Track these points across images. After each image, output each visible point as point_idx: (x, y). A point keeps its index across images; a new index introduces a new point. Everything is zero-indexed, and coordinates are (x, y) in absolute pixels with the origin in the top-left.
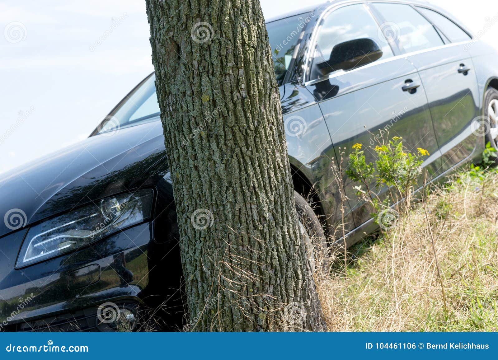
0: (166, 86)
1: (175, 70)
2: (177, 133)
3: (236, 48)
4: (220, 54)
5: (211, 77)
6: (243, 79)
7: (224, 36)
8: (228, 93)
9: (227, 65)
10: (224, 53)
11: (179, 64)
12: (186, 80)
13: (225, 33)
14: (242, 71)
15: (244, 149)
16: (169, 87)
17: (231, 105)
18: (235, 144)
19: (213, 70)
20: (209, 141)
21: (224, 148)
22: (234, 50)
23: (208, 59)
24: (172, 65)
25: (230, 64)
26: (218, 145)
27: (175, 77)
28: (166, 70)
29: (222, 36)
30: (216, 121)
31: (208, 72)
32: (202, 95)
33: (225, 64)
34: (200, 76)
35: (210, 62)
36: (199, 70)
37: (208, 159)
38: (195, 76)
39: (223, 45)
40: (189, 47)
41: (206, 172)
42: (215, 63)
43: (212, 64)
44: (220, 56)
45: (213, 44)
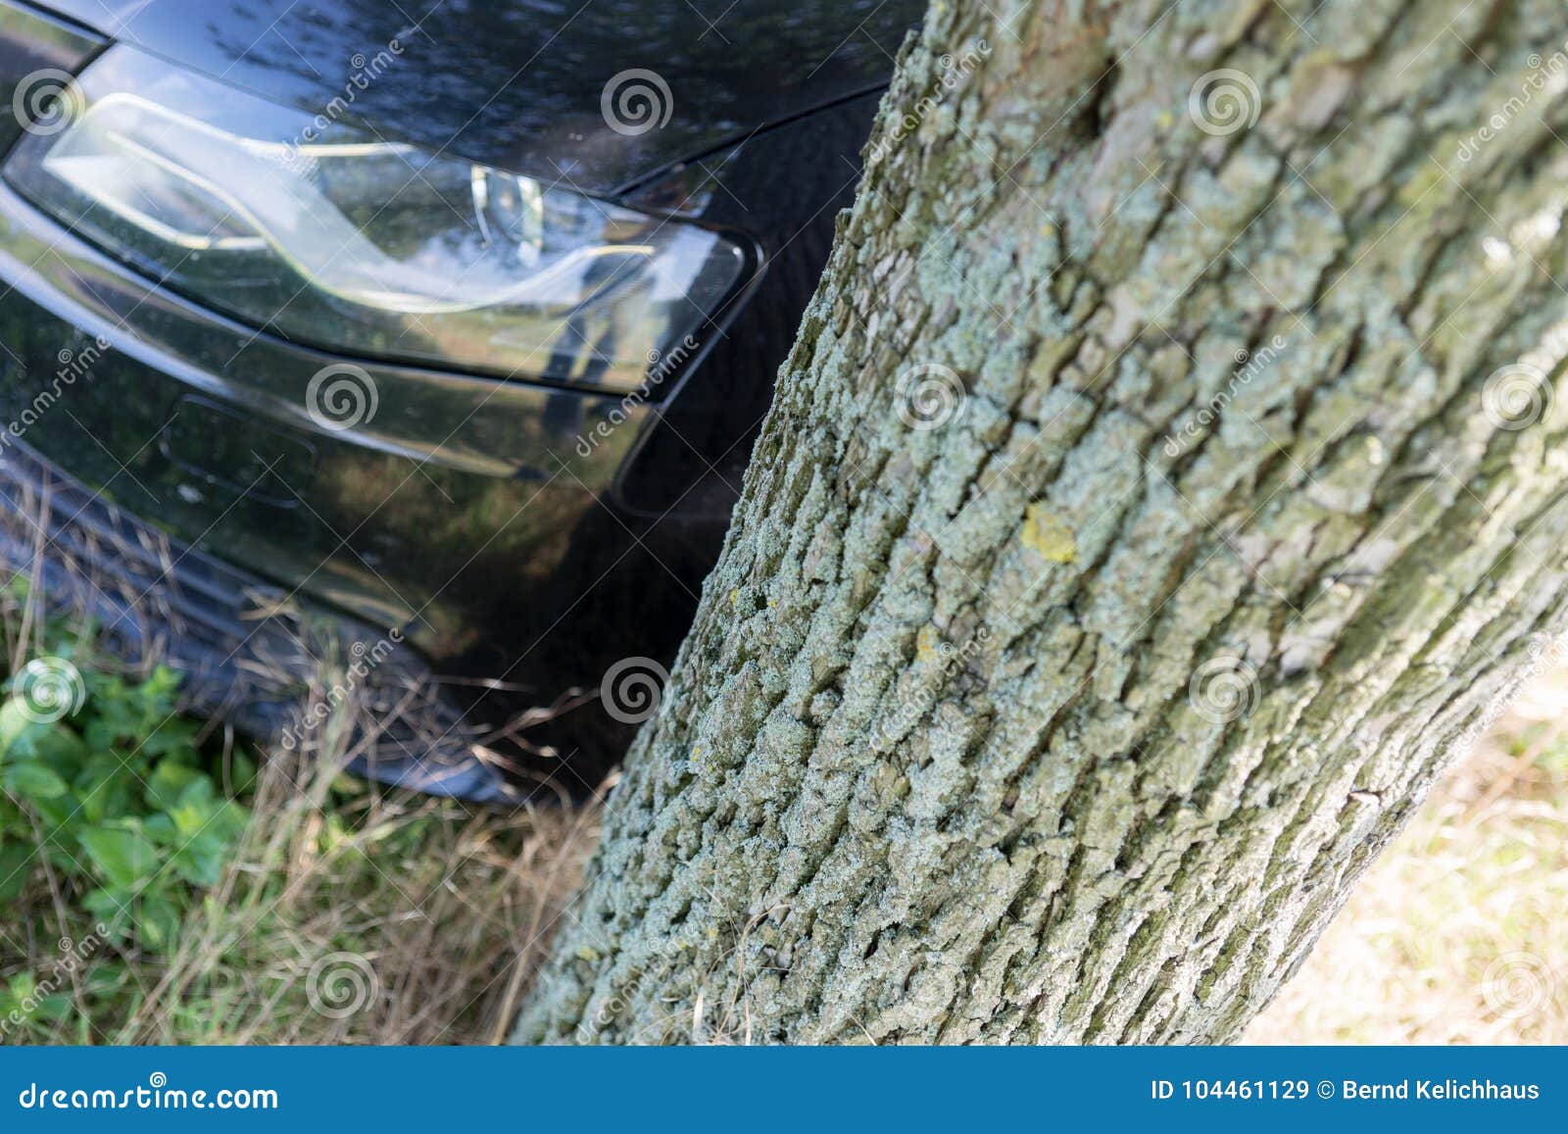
0: (912, 209)
1: (1007, 176)
2: (818, 484)
3: (1443, 418)
4: (1304, 404)
5: (1156, 472)
6: (1338, 606)
7: (1422, 318)
8: (1192, 617)
9: (1303, 485)
10: (1332, 418)
11: (1053, 169)
12: (1019, 336)
13: (1440, 316)
14: (1379, 551)
15: (1100, 859)
16: (927, 219)
17: (1168, 674)
18: (1067, 813)
19: (1200, 449)
20: (940, 697)
21: (991, 794)
22: (1423, 426)
23: (1209, 373)
24: (1011, 131)
25: (1324, 491)
26: (972, 753)
27: (982, 213)
28: (965, 128)
29: (1404, 313)
30: (1030, 670)
31: (1158, 436)
32: (1041, 496)
33: (1294, 471)
34: (1099, 399)
35: (1205, 398)
36: (1118, 370)
37: (887, 757)
38: (1071, 377)
39: (1367, 375)
40: (1144, 213)
41: (841, 780)
42: (1236, 431)
43: (1215, 425)
44: (1297, 425)
45: (1304, 326)
